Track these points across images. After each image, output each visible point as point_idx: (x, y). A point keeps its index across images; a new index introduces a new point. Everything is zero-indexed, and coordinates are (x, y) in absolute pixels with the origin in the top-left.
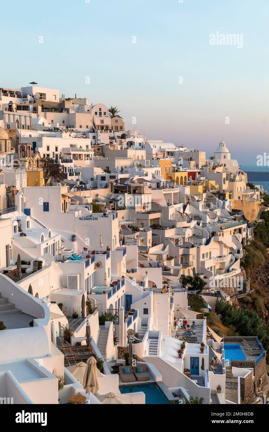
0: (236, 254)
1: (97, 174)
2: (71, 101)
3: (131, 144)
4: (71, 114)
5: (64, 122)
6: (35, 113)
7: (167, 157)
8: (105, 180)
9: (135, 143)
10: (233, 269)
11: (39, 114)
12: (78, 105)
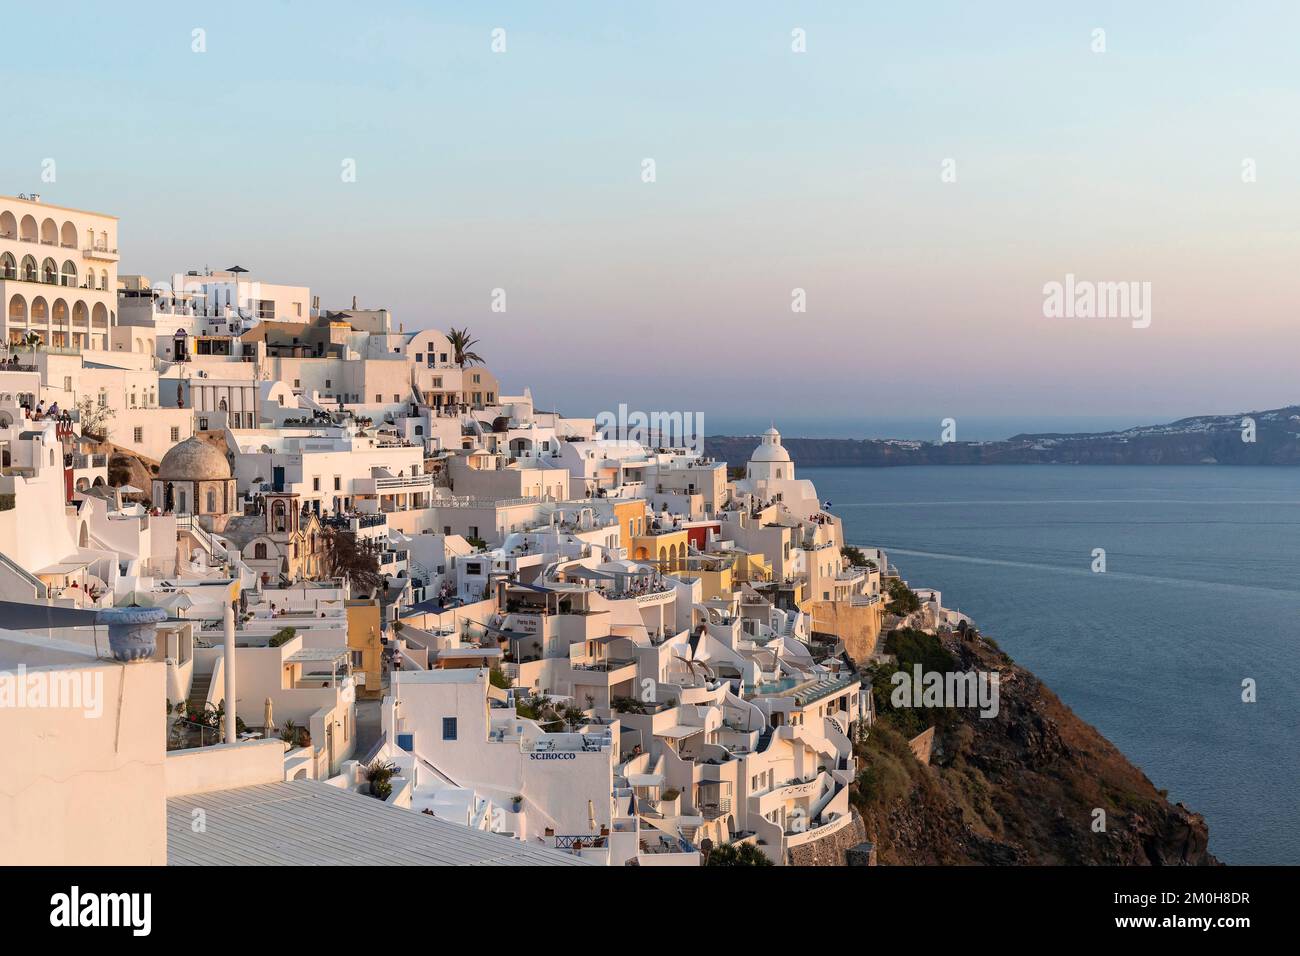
0: (836, 772)
1: (452, 554)
2: (348, 322)
3: (520, 445)
4: (351, 361)
5: (328, 384)
6: (250, 360)
7: (624, 485)
8: (478, 572)
9: (534, 443)
10: (831, 815)
11: (260, 363)
12: (366, 334)
